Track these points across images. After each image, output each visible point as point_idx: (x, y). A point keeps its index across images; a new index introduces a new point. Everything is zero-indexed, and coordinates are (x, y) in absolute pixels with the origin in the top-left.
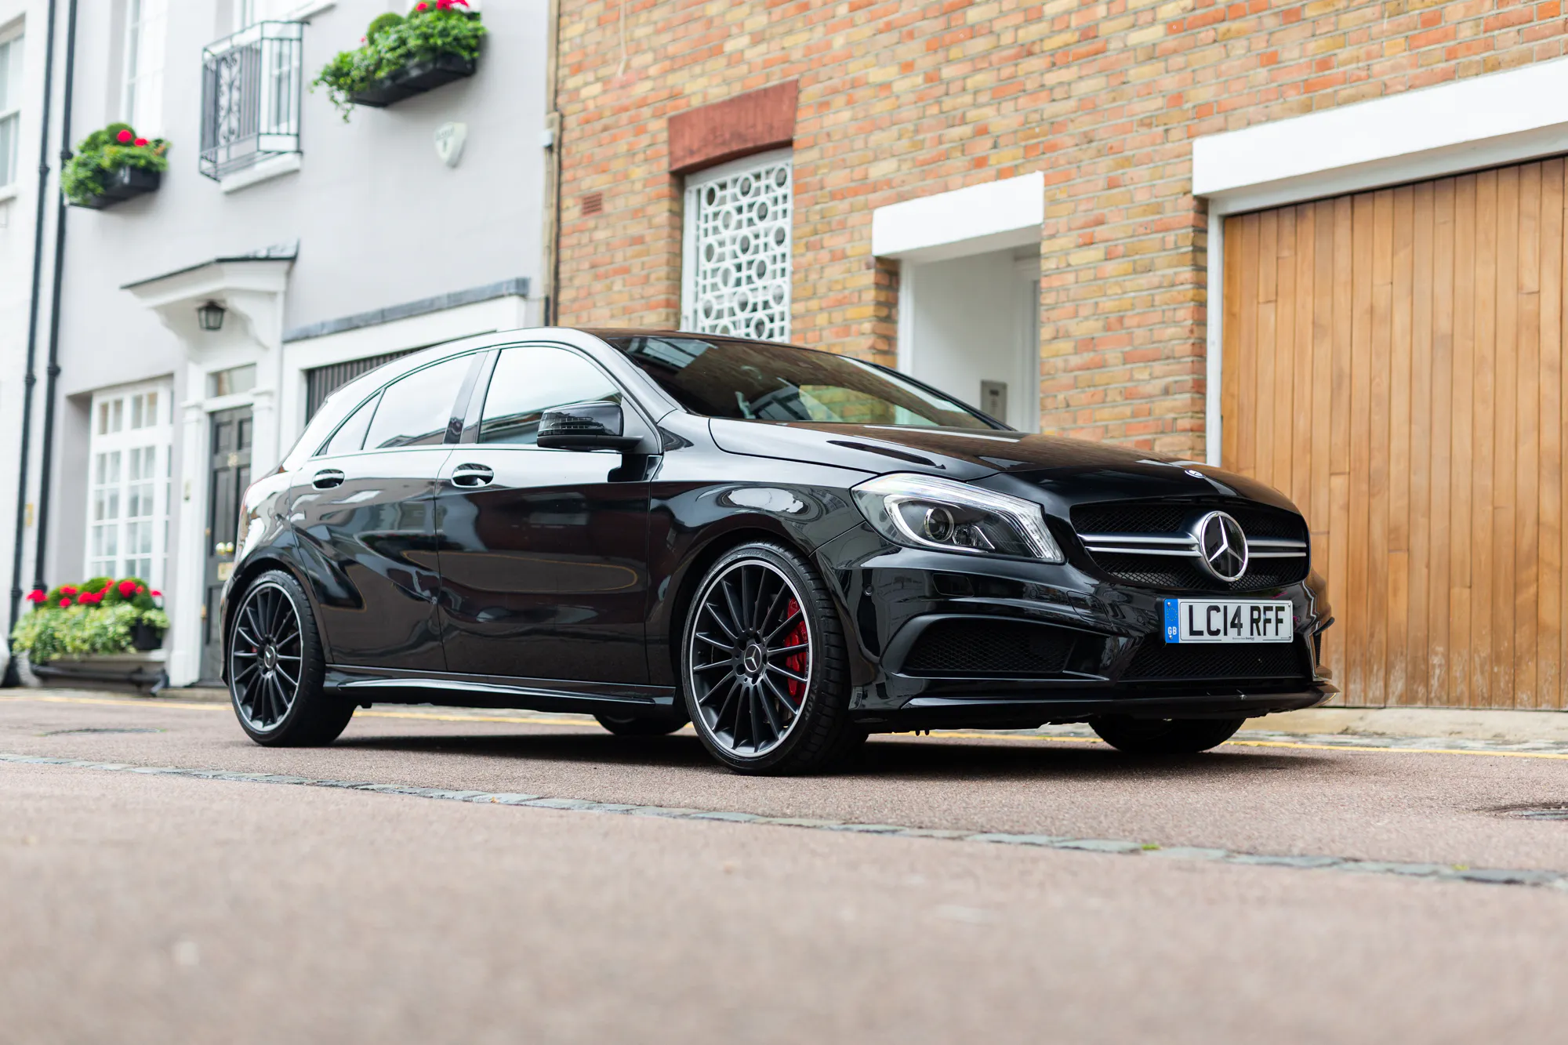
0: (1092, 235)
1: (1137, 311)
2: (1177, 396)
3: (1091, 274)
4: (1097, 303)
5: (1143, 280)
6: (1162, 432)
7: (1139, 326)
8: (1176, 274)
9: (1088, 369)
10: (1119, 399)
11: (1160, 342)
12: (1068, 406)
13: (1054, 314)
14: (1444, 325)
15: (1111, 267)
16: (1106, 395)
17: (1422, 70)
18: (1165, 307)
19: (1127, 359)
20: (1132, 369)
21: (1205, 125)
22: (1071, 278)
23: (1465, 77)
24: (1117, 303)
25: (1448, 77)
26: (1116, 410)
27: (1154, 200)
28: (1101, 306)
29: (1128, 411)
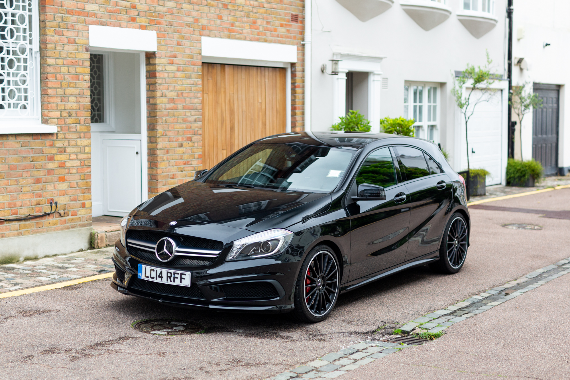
0: (173, 61)
1: (186, 92)
2: (198, 123)
3: (172, 75)
4: (175, 86)
5: (189, 81)
6: (194, 135)
7: (187, 97)
8: (198, 81)
9: (172, 109)
10: (182, 122)
11: (193, 103)
12: (166, 122)
13: (161, 87)
14: (244, 108)
15: (179, 74)
16: (178, 120)
17: (253, 36)
18: (195, 92)
19: (184, 108)
20: (185, 112)
21: (205, 32)
22: (166, 75)
23: (260, 41)
24: (181, 87)
25: (258, 40)
26: (181, 125)
27: (191, 54)
28: (176, 87)
29: (184, 126)
